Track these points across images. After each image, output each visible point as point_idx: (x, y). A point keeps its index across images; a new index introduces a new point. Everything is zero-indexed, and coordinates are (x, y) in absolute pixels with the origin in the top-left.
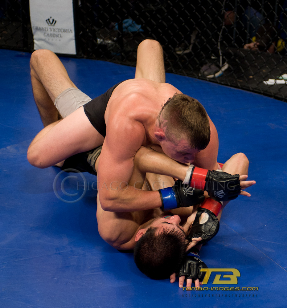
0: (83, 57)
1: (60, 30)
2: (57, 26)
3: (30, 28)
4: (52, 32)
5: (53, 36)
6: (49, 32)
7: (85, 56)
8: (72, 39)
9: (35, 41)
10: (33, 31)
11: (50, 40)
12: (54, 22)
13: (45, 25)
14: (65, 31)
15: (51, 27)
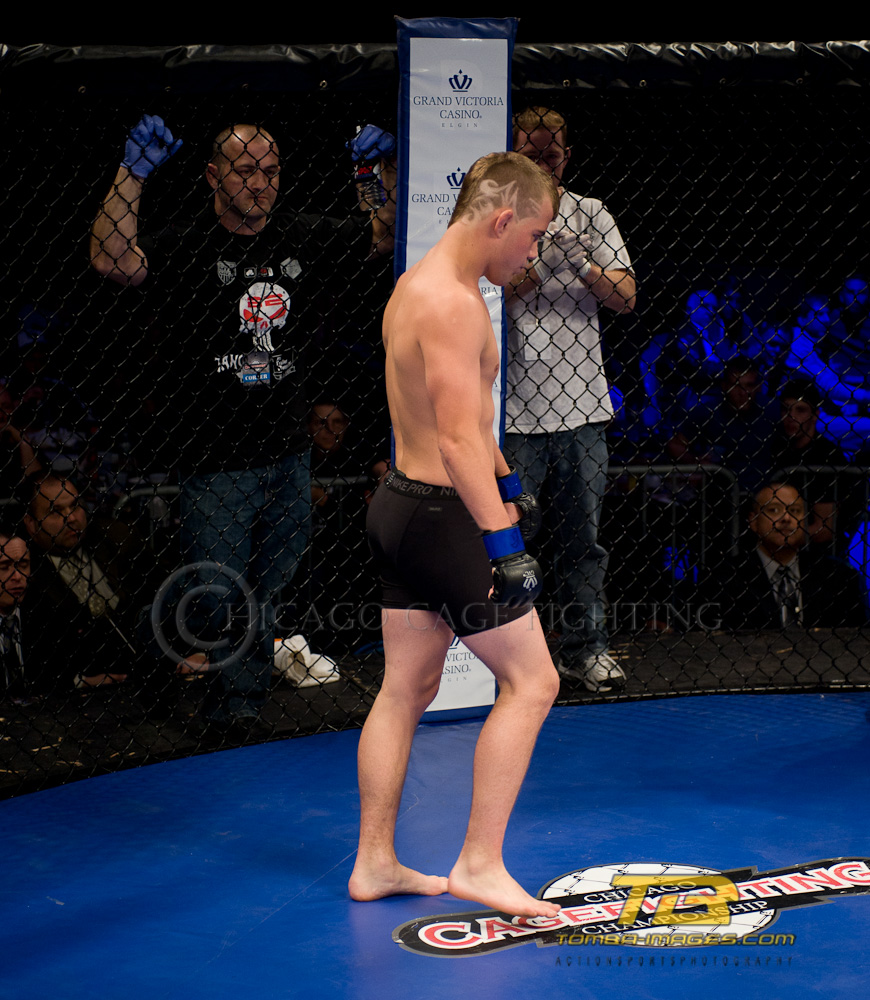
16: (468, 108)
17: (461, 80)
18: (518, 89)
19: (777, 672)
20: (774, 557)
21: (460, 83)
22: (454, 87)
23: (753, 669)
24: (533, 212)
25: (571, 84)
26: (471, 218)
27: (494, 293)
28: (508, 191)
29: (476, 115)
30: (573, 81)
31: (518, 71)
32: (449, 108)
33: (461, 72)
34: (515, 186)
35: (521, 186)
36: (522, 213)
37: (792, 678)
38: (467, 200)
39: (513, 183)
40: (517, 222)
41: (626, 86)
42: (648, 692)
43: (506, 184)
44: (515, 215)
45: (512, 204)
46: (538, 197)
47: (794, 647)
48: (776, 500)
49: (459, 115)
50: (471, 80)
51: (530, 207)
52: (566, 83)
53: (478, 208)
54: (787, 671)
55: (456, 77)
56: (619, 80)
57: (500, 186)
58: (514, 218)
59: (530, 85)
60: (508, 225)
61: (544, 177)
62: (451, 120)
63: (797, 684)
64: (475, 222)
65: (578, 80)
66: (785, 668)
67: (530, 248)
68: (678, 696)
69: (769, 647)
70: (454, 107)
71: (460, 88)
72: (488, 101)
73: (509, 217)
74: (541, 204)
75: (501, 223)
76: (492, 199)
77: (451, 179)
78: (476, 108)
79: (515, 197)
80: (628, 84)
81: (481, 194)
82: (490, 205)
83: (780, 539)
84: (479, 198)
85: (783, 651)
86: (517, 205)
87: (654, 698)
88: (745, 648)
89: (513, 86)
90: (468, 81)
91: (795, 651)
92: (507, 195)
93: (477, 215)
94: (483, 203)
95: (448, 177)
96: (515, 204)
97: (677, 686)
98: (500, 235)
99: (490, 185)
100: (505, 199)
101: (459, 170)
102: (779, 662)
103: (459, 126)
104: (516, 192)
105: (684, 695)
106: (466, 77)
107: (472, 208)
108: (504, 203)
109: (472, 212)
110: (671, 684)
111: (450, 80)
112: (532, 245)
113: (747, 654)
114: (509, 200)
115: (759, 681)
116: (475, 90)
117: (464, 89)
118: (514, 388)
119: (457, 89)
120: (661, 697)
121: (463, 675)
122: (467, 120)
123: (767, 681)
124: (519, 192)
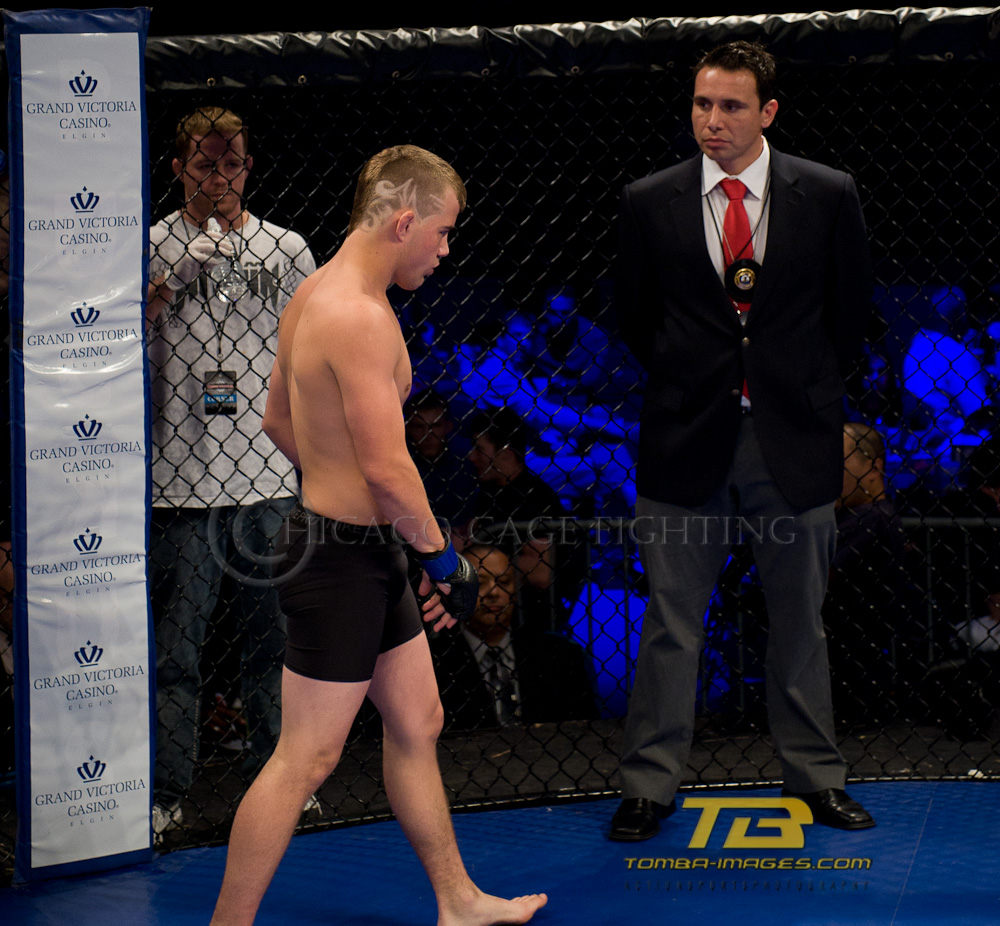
16: (94, 116)
17: (84, 82)
18: (153, 90)
19: (494, 782)
20: (485, 639)
21: (83, 86)
22: (75, 92)
23: (465, 780)
24: (436, 209)
25: (217, 82)
26: (371, 224)
27: (133, 336)
28: (405, 190)
29: (103, 123)
30: (219, 80)
31: (153, 69)
32: (70, 116)
33: (83, 73)
34: (412, 184)
35: (420, 182)
36: (423, 213)
37: (512, 789)
38: (363, 205)
39: (410, 181)
40: (419, 222)
41: (282, 83)
42: (339, 818)
43: (403, 182)
44: (416, 215)
45: (411, 204)
46: (439, 191)
47: (513, 749)
48: (482, 571)
49: (84, 123)
50: (96, 82)
51: (432, 204)
52: (211, 82)
53: (376, 211)
54: (505, 780)
55: (77, 79)
56: (274, 76)
57: (396, 186)
58: (415, 219)
59: (166, 85)
60: (410, 226)
61: (444, 169)
62: (73, 130)
63: (519, 796)
64: (375, 228)
65: (224, 78)
66: (502, 777)
67: (439, 245)
68: (376, 821)
69: (483, 752)
70: (76, 115)
71: (83, 92)
72: (118, 107)
73: (410, 219)
74: (444, 198)
75: (402, 226)
76: (390, 202)
77: (76, 200)
78: (103, 115)
79: (413, 196)
80: (284, 80)
81: (378, 197)
82: (388, 208)
83: (490, 618)
84: (376, 202)
85: (499, 755)
86: (418, 204)
87: (346, 825)
88: (455, 755)
89: (147, 87)
90: (92, 83)
91: (513, 754)
92: (405, 194)
93: (376, 219)
94: (381, 206)
95: (72, 199)
96: (414, 204)
97: (374, 807)
98: (402, 238)
99: (386, 187)
100: (403, 199)
101: (85, 189)
102: (496, 771)
103: (84, 136)
104: (415, 190)
105: (382, 819)
106: (89, 79)
107: (369, 213)
108: (403, 204)
109: (370, 217)
110: (366, 806)
111: (71, 82)
112: (440, 241)
113: (456, 762)
114: (408, 200)
115: (473, 795)
116: (101, 94)
117: (87, 93)
118: (161, 451)
119: (80, 93)
120: (354, 824)
121: (109, 812)
122: (93, 130)
123: (482, 795)
124: (417, 189)
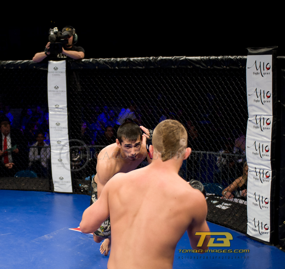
0: (75, 194)
1: (65, 182)
2: (64, 180)
3: (52, 182)
4: (62, 183)
5: (62, 184)
6: (61, 183)
7: (76, 193)
8: (70, 186)
9: (55, 187)
10: (54, 183)
11: (61, 186)
12: (63, 178)
13: (59, 180)
14: (67, 182)
15: (61, 181)
